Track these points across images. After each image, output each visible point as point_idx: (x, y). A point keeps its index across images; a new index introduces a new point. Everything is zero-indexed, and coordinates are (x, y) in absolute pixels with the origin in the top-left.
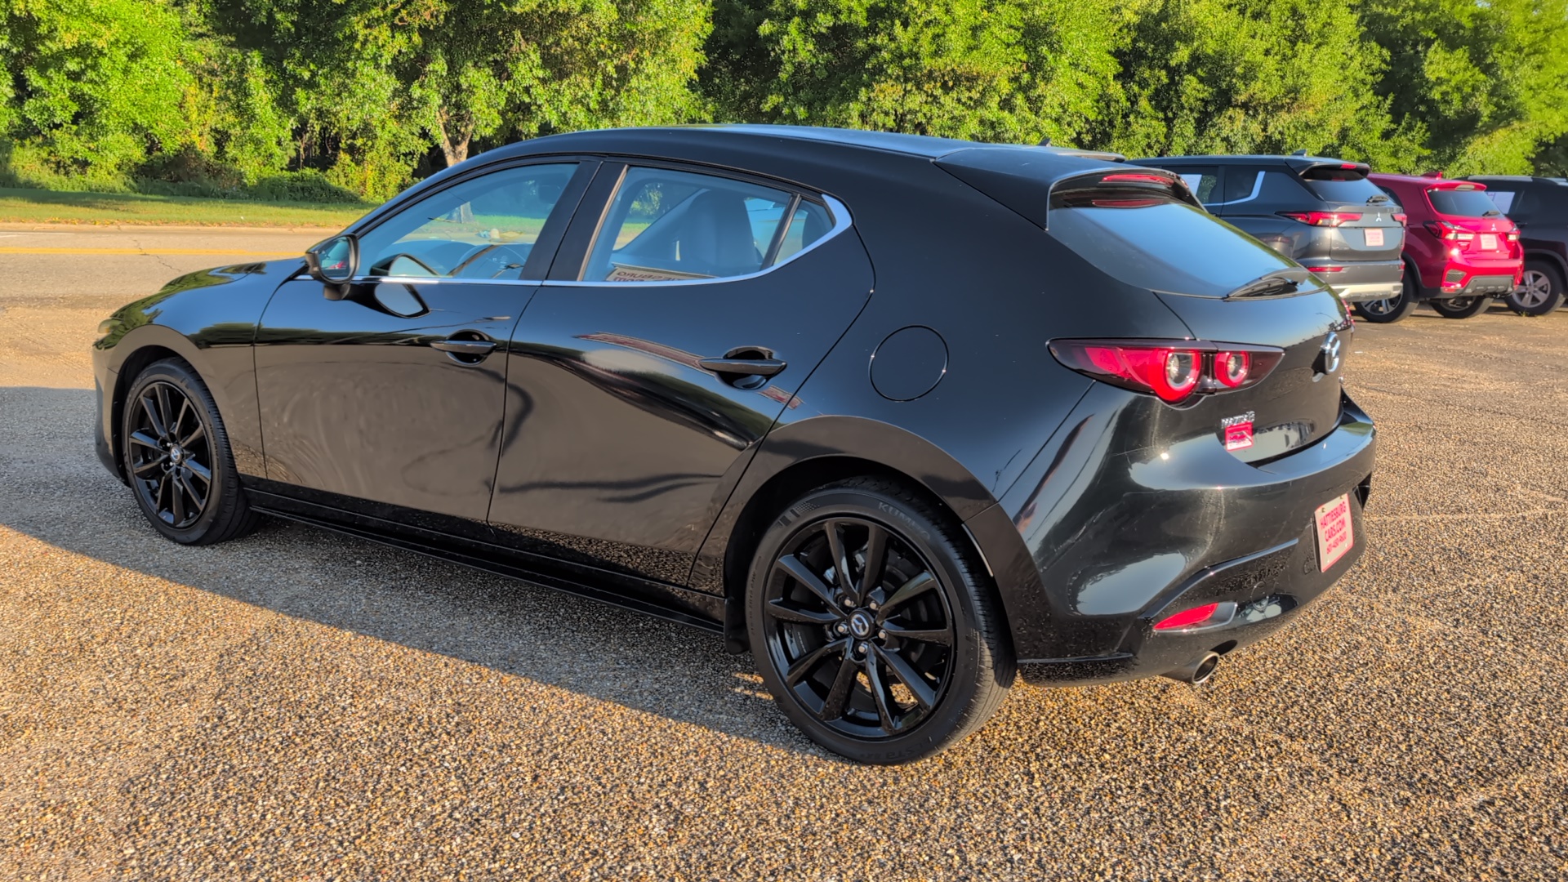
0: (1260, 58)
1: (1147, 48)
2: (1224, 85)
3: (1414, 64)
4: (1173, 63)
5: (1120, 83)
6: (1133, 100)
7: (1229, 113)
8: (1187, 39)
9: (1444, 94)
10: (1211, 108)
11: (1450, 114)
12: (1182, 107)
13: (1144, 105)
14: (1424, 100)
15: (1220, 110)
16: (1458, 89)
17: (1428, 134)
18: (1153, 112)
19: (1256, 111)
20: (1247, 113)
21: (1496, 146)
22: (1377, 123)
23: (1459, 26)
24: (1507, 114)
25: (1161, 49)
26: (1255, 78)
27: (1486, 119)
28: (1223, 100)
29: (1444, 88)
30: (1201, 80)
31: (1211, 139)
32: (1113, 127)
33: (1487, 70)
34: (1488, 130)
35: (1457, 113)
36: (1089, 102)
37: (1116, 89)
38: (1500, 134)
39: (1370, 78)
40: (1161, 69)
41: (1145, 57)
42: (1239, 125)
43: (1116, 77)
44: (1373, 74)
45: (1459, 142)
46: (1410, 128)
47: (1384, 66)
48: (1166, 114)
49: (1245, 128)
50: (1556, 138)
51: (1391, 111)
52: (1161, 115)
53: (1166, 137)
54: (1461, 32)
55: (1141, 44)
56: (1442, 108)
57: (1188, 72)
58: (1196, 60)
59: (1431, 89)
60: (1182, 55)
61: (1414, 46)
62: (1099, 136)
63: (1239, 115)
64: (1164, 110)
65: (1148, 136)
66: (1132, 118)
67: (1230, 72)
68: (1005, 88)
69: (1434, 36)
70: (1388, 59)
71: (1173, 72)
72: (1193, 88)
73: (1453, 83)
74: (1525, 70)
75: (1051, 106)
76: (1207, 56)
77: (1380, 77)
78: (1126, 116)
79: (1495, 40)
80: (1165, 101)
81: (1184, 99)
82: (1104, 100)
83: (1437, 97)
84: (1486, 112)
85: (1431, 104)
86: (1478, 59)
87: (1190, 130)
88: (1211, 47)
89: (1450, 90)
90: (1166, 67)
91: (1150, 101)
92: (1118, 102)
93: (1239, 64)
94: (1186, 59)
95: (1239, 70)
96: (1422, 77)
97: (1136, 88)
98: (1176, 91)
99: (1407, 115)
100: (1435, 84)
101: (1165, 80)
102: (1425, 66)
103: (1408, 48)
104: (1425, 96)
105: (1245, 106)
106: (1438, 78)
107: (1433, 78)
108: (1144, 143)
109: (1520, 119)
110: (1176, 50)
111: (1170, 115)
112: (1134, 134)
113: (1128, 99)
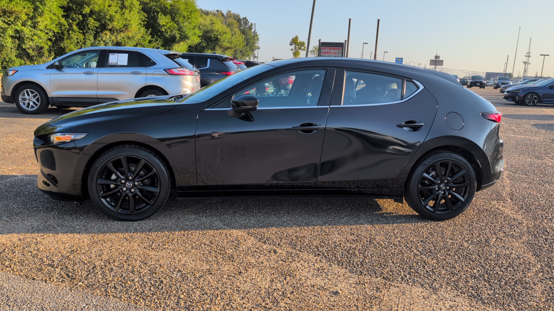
0: (114, 14)
1: (73, 6)
2: (103, 22)
3: (155, 19)
4: (84, 13)
5: (64, 18)
6: (70, 25)
7: (105, 32)
8: (88, 5)
9: (166, 29)
10: (99, 30)
11: (167, 36)
12: (89, 29)
13: (75, 27)
14: (159, 31)
15: (102, 31)
16: (169, 28)
17: (163, 42)
18: (78, 30)
19: (114, 32)
20: (111, 33)
21: (180, 46)
22: (147, 38)
23: (166, 8)
24: (184, 38)
25: (79, 7)
26: (113, 21)
27: (178, 38)
28: (103, 27)
29: (166, 28)
30: (95, 20)
31: (99, 41)
32: (64, 35)
33: (177, 22)
34: (179, 42)
35: (170, 36)
36: (54, 25)
37: (63, 21)
38: (182, 43)
39: (142, 23)
40: (79, 15)
41: (73, 10)
42: (108, 37)
43: (63, 16)
44: (143, 21)
45: (171, 45)
46: (157, 40)
47: (146, 19)
48: (83, 31)
49: (110, 38)
50: (194, 45)
51: (151, 34)
52: (81, 31)
53: (84, 39)
54: (167, 10)
55: (71, 5)
56: (165, 34)
57: (89, 16)
58: (92, 13)
59: (161, 28)
60: (87, 10)
61: (154, 13)
62: (58, 38)
63: (108, 33)
64: (82, 30)
65: (77, 39)
66: (70, 32)
67: (105, 18)
68: (24, 17)
69: (160, 10)
70: (147, 16)
71: (84, 16)
72: (92, 22)
73: (168, 26)
74: (186, 24)
75: (41, 26)
76: (96, 11)
77: (146, 23)
78: (68, 31)
79: (177, 13)
80: (82, 26)
81: (89, 26)
82: (60, 25)
83: (164, 30)
84: (178, 36)
85: (162, 32)
86: (173, 19)
87: (92, 38)
88: (97, 9)
89: (167, 28)
90: (81, 14)
91: (77, 26)
92: (64, 26)
93: (107, 15)
94: (88, 12)
95: (108, 17)
96: (158, 23)
97: (71, 21)
98: (86, 23)
99: (155, 36)
100: (162, 26)
101: (81, 19)
102: (159, 21)
103: (152, 13)
104: (160, 30)
105: (110, 30)
106: (163, 24)
107: (162, 24)
108: (76, 41)
109: (187, 39)
110: (85, 8)
111: (85, 31)
112: (72, 38)
113: (68, 25)
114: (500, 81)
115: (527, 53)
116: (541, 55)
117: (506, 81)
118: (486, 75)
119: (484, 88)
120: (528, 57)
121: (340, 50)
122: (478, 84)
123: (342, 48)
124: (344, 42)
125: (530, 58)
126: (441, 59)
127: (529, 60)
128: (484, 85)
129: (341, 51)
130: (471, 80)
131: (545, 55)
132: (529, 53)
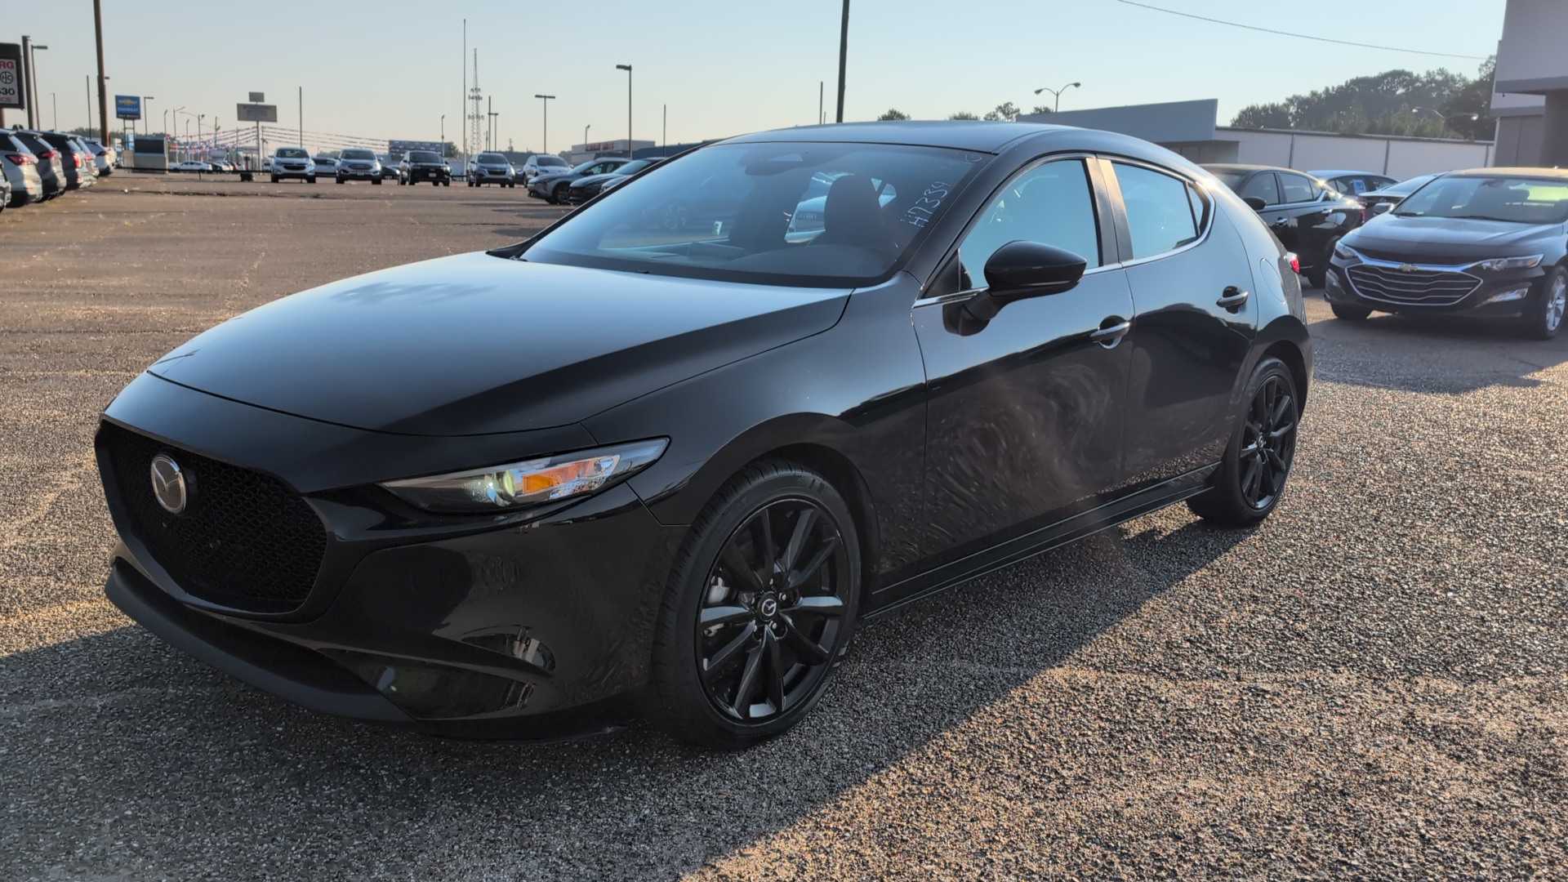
114: (484, 165)
115: (472, 90)
116: (537, 96)
117: (498, 166)
118: (390, 149)
119: (446, 184)
120: (475, 101)
121: (7, 69)
122: (431, 175)
123: (14, 62)
124: (20, 42)
125: (480, 102)
126: (267, 102)
127: (480, 108)
128: (446, 177)
129: (14, 72)
130: (412, 164)
131: (545, 97)
132: (477, 90)
